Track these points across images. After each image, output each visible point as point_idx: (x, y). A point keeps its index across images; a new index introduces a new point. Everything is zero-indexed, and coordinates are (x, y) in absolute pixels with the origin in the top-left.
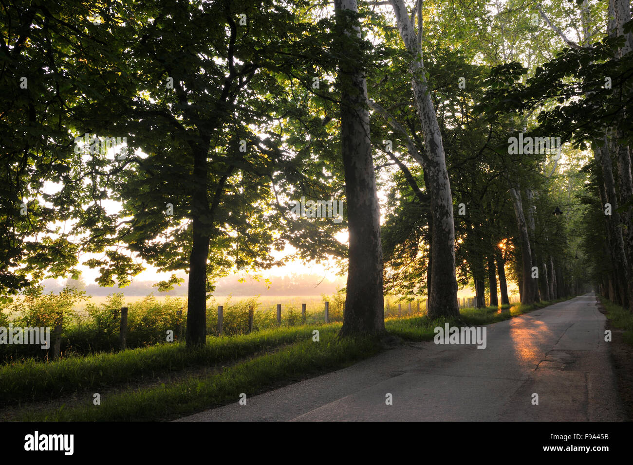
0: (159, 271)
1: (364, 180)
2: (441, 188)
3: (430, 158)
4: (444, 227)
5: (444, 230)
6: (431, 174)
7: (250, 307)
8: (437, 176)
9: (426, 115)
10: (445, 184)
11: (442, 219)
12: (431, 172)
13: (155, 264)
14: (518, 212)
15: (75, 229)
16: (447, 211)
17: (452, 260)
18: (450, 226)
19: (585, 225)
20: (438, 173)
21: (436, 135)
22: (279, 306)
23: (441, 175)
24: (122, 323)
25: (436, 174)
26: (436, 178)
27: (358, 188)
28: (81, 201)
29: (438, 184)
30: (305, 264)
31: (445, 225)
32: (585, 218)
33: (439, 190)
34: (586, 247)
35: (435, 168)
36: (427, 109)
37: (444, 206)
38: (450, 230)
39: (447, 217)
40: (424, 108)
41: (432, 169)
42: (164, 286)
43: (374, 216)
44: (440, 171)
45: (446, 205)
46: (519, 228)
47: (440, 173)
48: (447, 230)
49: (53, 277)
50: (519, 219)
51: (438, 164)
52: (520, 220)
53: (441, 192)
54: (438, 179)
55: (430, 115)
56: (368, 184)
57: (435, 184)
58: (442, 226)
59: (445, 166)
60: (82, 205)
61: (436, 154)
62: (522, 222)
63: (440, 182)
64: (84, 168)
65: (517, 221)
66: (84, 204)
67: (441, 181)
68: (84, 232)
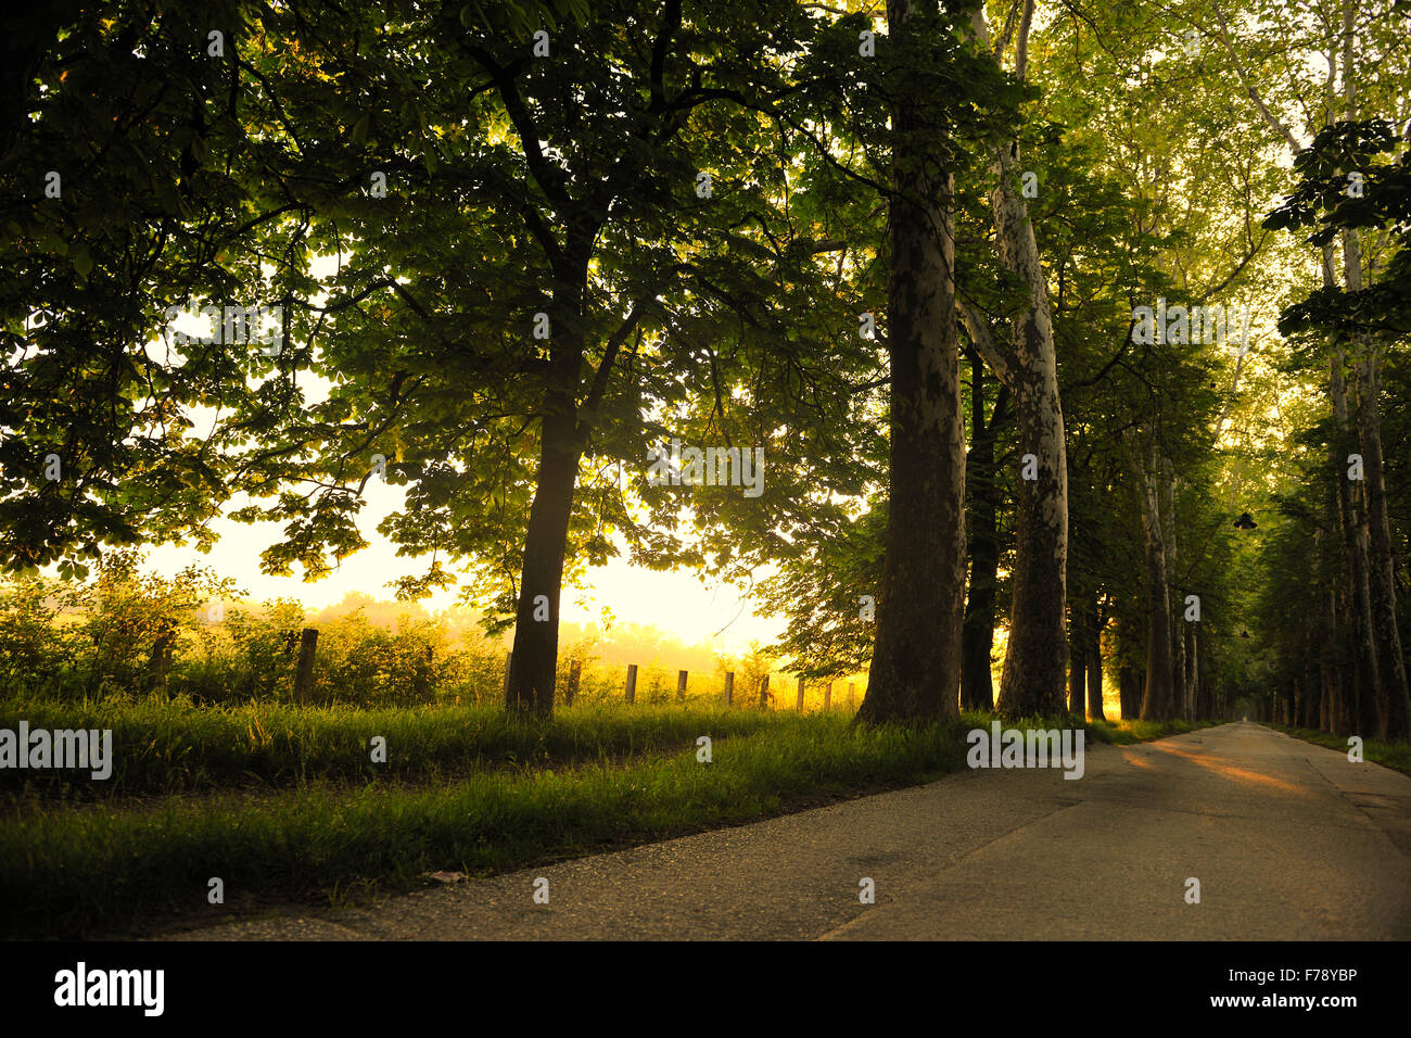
0: (402, 552)
1: (936, 376)
2: (1046, 430)
3: (1023, 363)
4: (1046, 518)
5: (1047, 524)
6: (1024, 399)
7: (573, 662)
8: (1037, 405)
9: (1021, 268)
10: (1055, 424)
11: (1043, 499)
12: (1024, 394)
13: (395, 535)
14: (1149, 518)
15: (224, 431)
16: (1055, 482)
17: (1060, 591)
18: (1060, 516)
19: (1265, 568)
20: (1040, 398)
21: (1039, 314)
22: (633, 670)
23: (1045, 403)
24: (302, 664)
25: (1035, 399)
26: (1034, 409)
27: (924, 391)
28: (246, 367)
29: (1039, 422)
30: (702, 578)
31: (1049, 512)
32: (1267, 552)
33: (1039, 434)
34: (1262, 616)
35: (1033, 384)
36: (1023, 256)
37: (1049, 471)
38: (1058, 525)
39: (1054, 497)
40: (1017, 254)
41: (1027, 387)
42: (410, 587)
43: (954, 458)
44: (1045, 394)
45: (1053, 469)
46: (1147, 553)
47: (1044, 399)
48: (1052, 524)
49: (153, 541)
50: (1149, 534)
51: (1041, 378)
52: (1153, 536)
53: (1043, 440)
54: (1039, 410)
55: (1030, 269)
56: (946, 384)
57: (1031, 422)
58: (1042, 515)
59: (1055, 384)
60: (249, 378)
61: (1038, 355)
62: (1155, 540)
63: (1044, 418)
64: (266, 291)
65: (1146, 538)
66: (254, 377)
67: (1046, 414)
68: (243, 443)
